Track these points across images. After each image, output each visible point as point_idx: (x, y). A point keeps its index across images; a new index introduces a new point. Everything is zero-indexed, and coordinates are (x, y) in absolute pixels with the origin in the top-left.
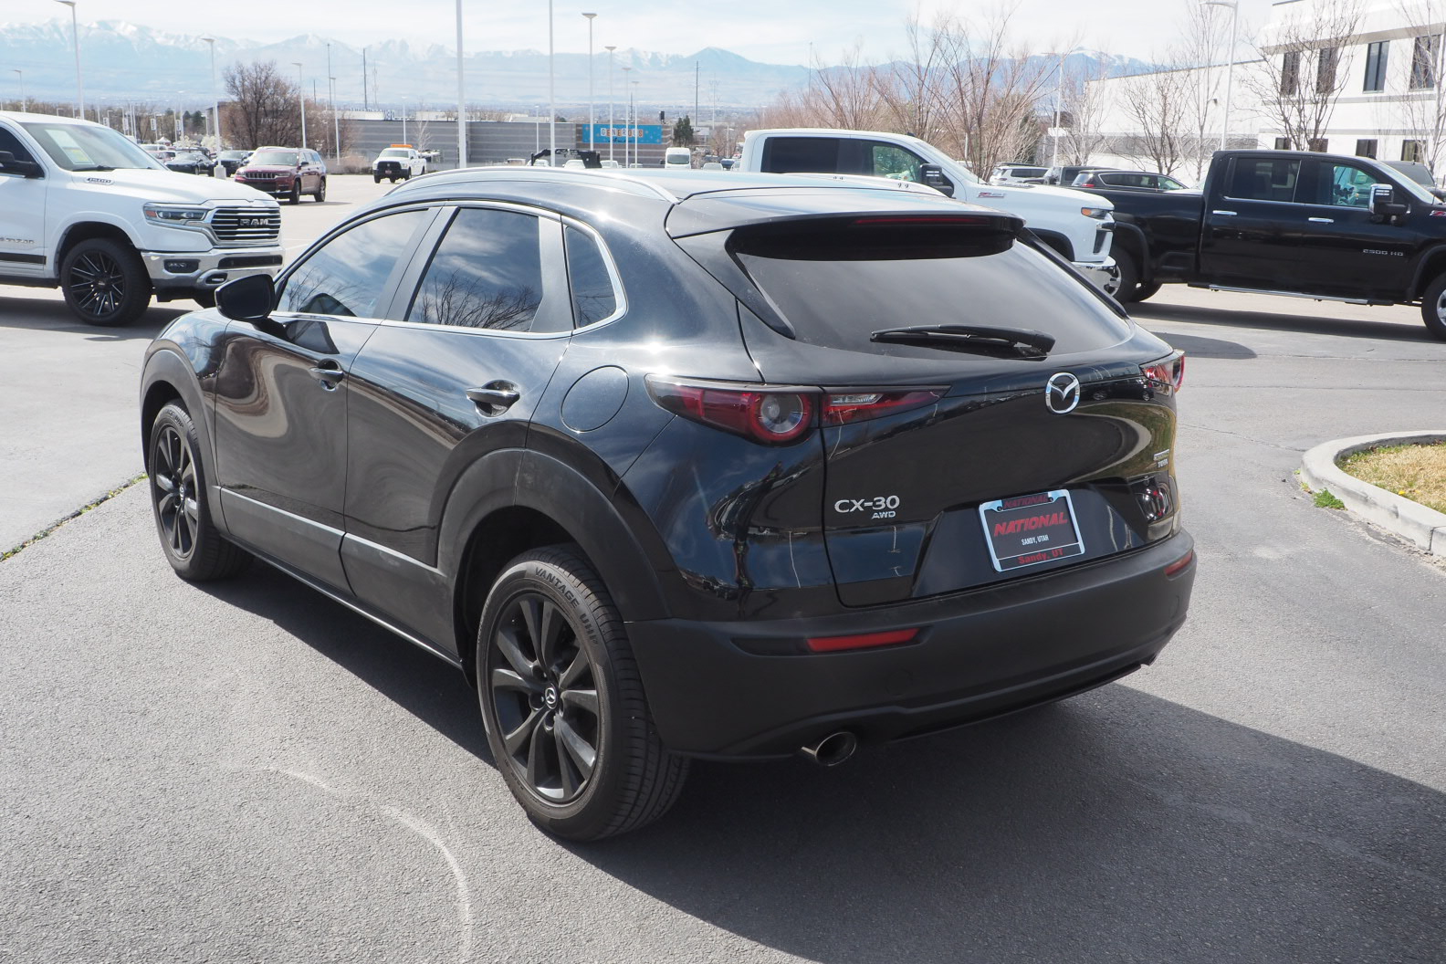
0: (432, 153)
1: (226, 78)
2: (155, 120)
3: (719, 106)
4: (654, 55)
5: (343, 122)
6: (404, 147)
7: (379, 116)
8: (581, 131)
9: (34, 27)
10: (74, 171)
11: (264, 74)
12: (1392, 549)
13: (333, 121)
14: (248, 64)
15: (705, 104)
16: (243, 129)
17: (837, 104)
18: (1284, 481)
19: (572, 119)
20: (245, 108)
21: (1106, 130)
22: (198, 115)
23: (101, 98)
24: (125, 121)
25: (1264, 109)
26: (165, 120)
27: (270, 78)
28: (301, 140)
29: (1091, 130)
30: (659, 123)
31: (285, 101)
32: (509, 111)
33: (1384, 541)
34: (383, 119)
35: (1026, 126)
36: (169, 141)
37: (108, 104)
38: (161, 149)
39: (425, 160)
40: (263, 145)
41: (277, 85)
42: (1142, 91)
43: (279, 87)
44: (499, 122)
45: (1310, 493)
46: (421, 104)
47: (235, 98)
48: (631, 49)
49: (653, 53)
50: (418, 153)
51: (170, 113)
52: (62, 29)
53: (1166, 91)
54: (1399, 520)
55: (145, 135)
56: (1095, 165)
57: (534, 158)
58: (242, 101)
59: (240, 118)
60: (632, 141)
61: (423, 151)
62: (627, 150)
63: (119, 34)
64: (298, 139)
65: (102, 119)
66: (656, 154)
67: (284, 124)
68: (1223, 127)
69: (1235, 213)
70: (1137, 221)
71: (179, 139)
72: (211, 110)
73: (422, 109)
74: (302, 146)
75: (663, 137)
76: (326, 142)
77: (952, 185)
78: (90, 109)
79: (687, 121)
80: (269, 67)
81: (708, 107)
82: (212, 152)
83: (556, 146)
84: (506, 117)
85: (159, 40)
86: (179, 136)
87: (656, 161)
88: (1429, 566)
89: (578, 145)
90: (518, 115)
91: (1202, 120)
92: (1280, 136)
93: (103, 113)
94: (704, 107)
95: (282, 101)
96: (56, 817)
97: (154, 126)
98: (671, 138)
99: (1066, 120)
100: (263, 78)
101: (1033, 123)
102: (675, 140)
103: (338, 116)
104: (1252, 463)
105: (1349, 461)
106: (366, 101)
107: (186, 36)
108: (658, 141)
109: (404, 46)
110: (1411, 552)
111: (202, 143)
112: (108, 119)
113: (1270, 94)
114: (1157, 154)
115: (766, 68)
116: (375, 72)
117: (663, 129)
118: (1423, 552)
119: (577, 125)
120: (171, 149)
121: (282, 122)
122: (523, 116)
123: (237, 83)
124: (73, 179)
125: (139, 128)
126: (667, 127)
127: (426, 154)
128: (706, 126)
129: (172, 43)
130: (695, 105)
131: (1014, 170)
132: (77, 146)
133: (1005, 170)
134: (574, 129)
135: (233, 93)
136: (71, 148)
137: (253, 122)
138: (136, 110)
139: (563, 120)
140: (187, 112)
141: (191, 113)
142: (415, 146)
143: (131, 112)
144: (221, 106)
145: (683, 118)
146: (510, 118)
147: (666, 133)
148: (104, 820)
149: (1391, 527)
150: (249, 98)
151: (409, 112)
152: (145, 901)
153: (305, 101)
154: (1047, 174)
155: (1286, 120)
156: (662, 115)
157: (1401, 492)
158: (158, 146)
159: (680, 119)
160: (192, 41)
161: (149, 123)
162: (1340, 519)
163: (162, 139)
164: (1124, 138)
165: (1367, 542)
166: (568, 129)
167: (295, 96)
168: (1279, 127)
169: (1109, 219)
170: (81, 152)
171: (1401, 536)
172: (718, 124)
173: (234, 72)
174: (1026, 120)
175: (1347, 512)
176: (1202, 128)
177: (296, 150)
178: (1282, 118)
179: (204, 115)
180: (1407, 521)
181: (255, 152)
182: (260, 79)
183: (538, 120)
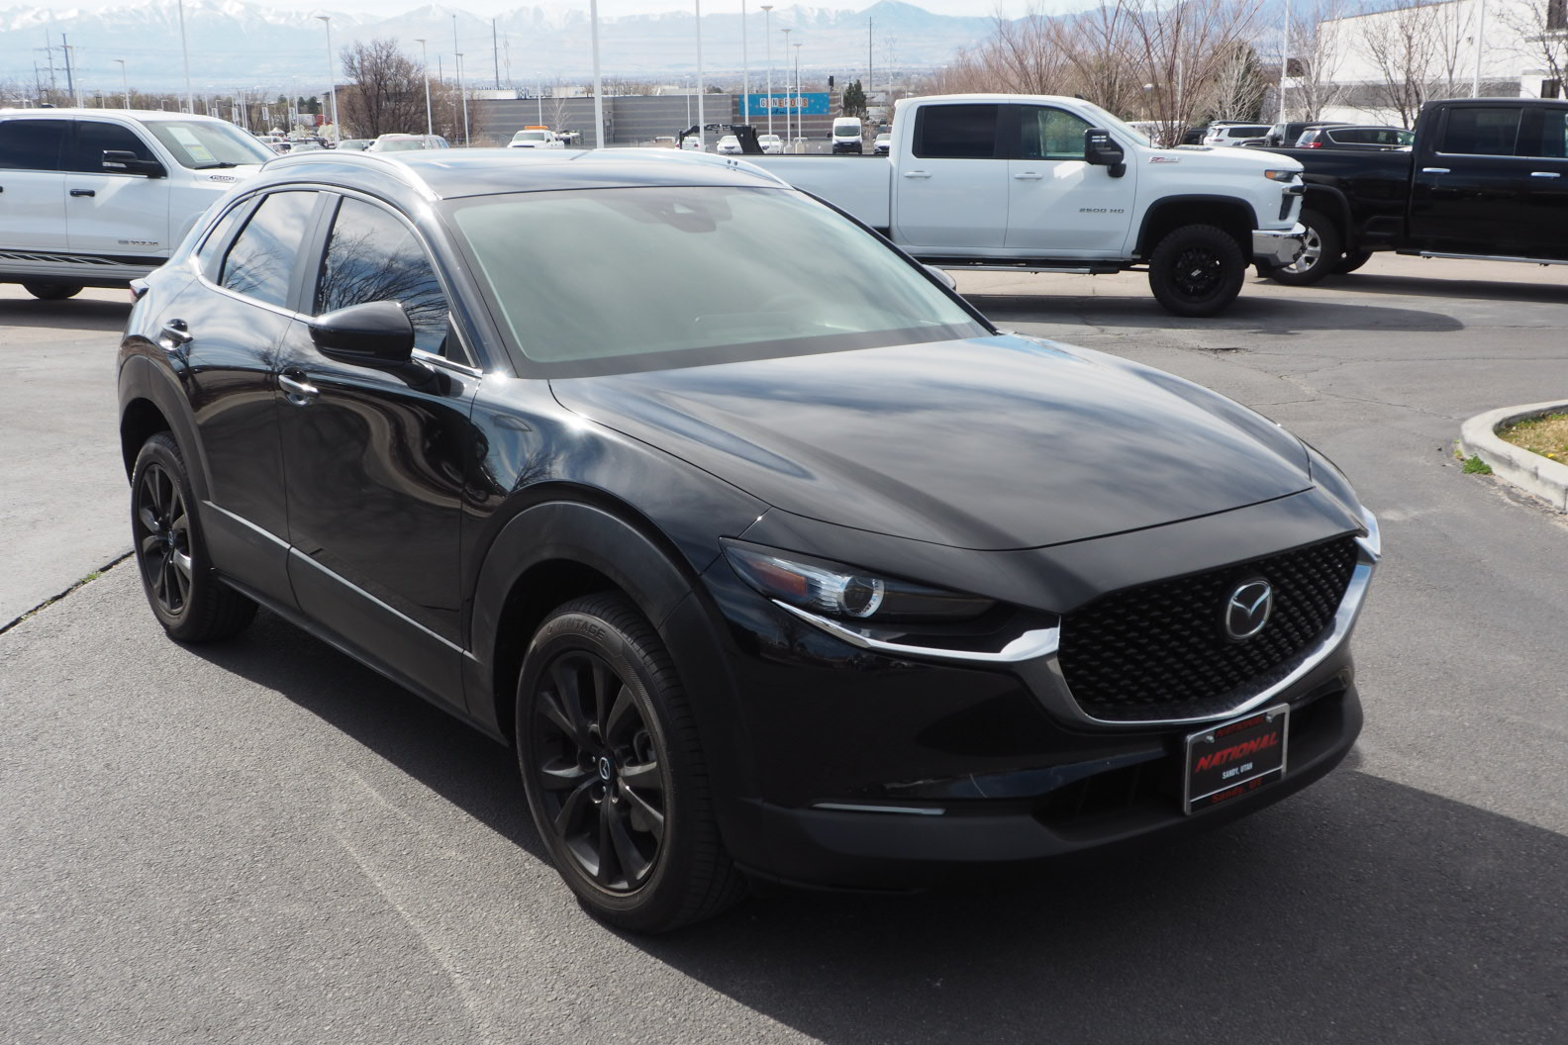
0: (572, 135)
1: (343, 58)
2: (267, 109)
3: (897, 67)
4: (821, 11)
5: (472, 102)
6: (540, 128)
7: (512, 95)
8: (737, 103)
9: (134, 10)
10: (197, 169)
11: (385, 53)
12: (1527, 510)
13: (461, 102)
14: (367, 43)
15: (881, 66)
16: (363, 116)
17: (1021, 63)
18: (1440, 450)
19: (730, 89)
20: (364, 92)
21: (1343, 77)
22: (313, 100)
23: (211, 86)
24: (235, 111)
25: (1527, 47)
26: (278, 108)
27: (393, 57)
28: (427, 125)
29: (1324, 79)
30: (828, 90)
31: (409, 82)
32: (658, 83)
33: (1522, 503)
34: (515, 97)
35: (1249, 77)
36: (283, 132)
37: (215, 93)
38: (275, 140)
39: (562, 142)
40: (385, 133)
41: (401, 63)
42: (1384, 31)
43: (402, 66)
44: (646, 96)
45: (1462, 460)
46: (558, 80)
47: (354, 81)
48: (796, 5)
49: (820, 10)
50: (555, 134)
51: (282, 100)
52: (164, 12)
53: (1411, 31)
54: (1538, 482)
55: (257, 127)
56: (1328, 120)
57: (682, 136)
58: (362, 84)
59: (359, 102)
60: (794, 112)
61: (561, 133)
62: (789, 122)
63: (225, 14)
64: (424, 124)
65: (210, 110)
66: (824, 125)
67: (407, 108)
68: (1476, 70)
69: (1448, 170)
70: (1340, 183)
71: (293, 129)
72: (327, 95)
73: (560, 85)
74: (427, 132)
75: (831, 105)
76: (454, 126)
77: (1121, 150)
78: (196, 99)
79: (859, 86)
80: (390, 46)
81: (884, 69)
82: (330, 142)
83: (705, 122)
84: (654, 90)
85: (269, 18)
86: (293, 125)
87: (821, 134)
88: (1560, 524)
89: (735, 120)
90: (667, 87)
91: (1451, 64)
92: (1545, 78)
93: (212, 103)
94: (879, 69)
95: (405, 82)
96: (230, 728)
97: (266, 117)
98: (840, 107)
99: (1295, 68)
100: (384, 58)
101: (1257, 74)
102: (845, 109)
103: (466, 96)
104: (1414, 434)
105: (1514, 428)
106: (497, 77)
107: (298, 14)
108: (825, 110)
109: (538, 13)
110: (1546, 512)
111: (318, 133)
112: (216, 110)
113: (1530, 28)
114: (1401, 105)
115: (950, 21)
116: (506, 44)
117: (830, 97)
118: (1558, 511)
119: (733, 96)
120: (286, 141)
121: (405, 106)
122: (672, 87)
123: (356, 64)
124: (195, 178)
125: (250, 119)
126: (835, 94)
127: (564, 135)
128: (882, 91)
129: (282, 21)
130: (868, 68)
131: (1231, 130)
132: (198, 143)
133: (1221, 130)
134: (730, 101)
135: (352, 75)
136: (191, 146)
137: (375, 107)
138: (247, 98)
139: (719, 91)
140: (301, 98)
141: (306, 99)
142: (551, 127)
143: (241, 101)
144: (339, 90)
145: (854, 83)
146: (658, 92)
147: (834, 101)
148: (270, 730)
149: (1532, 489)
150: (368, 79)
151: (545, 88)
152: (309, 784)
153: (430, 82)
154: (1270, 133)
155: (1551, 59)
156: (831, 80)
157: (1551, 455)
158: (272, 137)
159: (851, 84)
160: (304, 18)
161: (261, 113)
162: (1485, 483)
163: (275, 130)
164: (1363, 87)
165: (1503, 504)
166: (723, 101)
167: (420, 76)
168: (1543, 68)
169: (1297, 181)
170: (203, 149)
171: (1541, 498)
172: (895, 88)
173: (352, 51)
174: (1248, 69)
175: (1495, 478)
176: (1451, 72)
177: (421, 136)
178: (1546, 56)
179: (320, 100)
180: (1546, 482)
181: (377, 141)
182: (381, 58)
183: (687, 92)
